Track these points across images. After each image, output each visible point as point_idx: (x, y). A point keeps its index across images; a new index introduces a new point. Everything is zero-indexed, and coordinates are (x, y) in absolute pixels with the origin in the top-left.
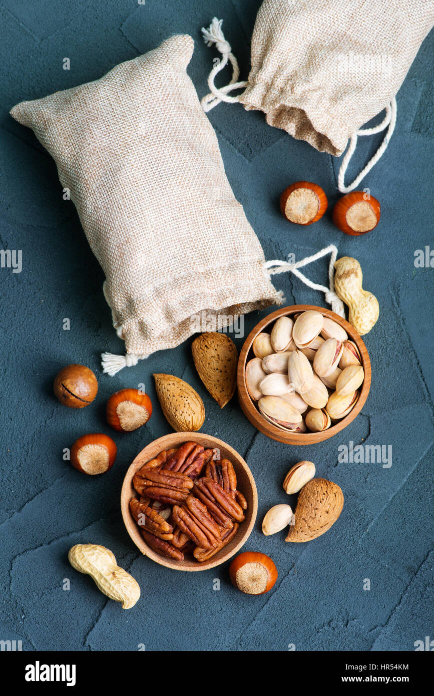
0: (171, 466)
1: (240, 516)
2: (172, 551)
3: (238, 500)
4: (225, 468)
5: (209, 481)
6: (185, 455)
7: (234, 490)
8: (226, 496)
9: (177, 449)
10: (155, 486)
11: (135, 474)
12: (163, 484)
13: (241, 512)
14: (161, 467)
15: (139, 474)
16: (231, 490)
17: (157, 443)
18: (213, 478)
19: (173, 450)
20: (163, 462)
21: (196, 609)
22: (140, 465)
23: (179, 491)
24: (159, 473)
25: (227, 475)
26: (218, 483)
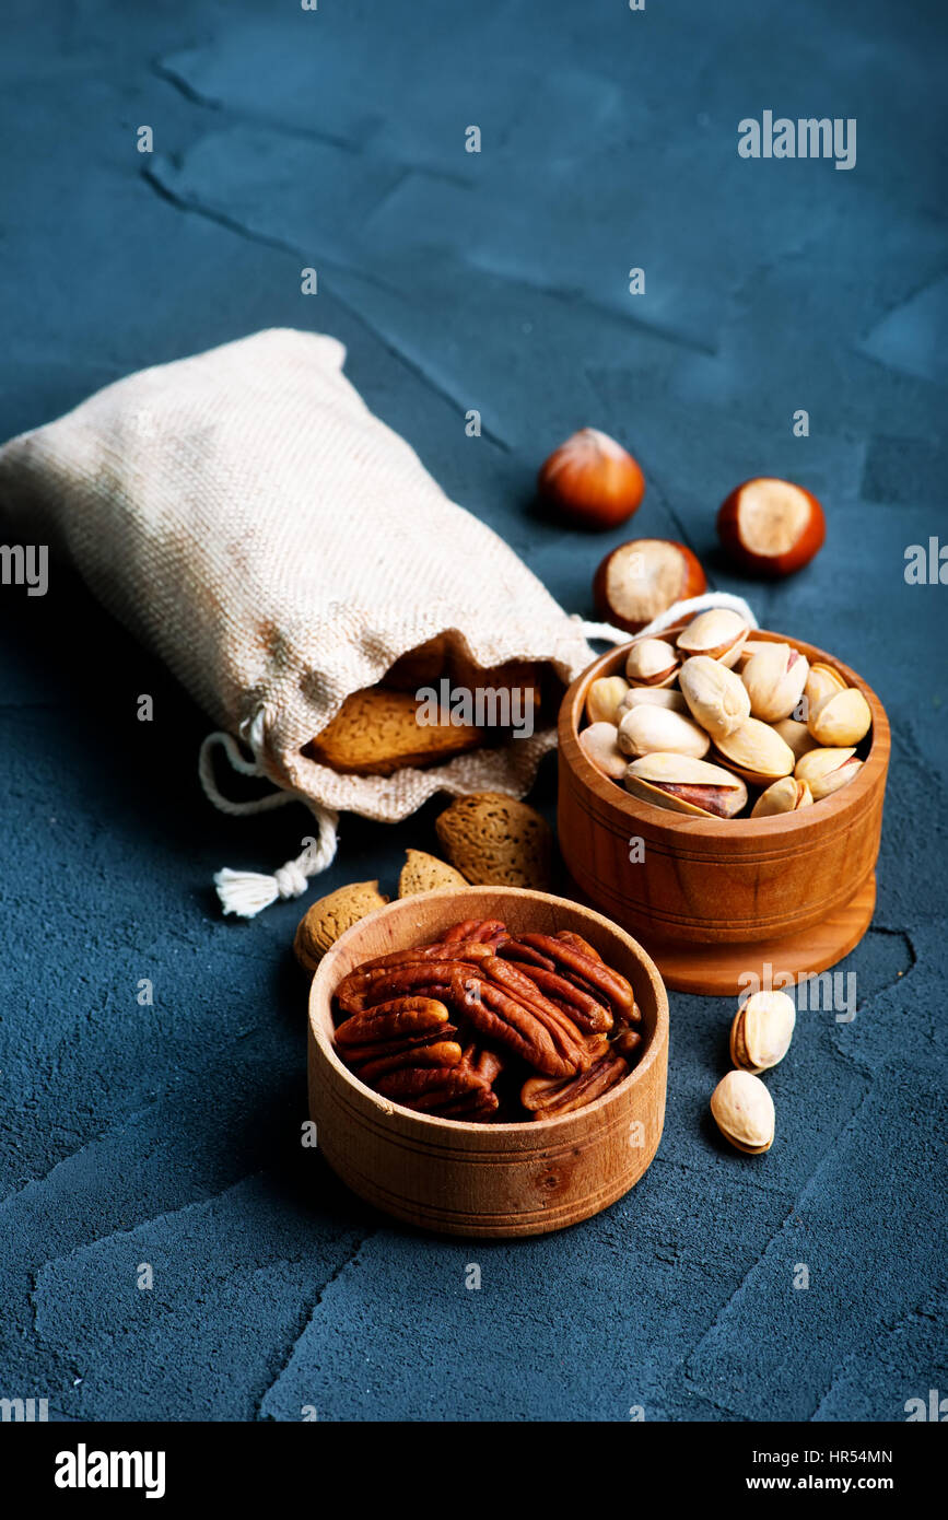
21: (551, 1320)
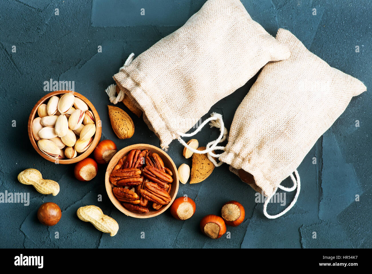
0: (127, 166)
1: (171, 180)
2: (141, 209)
3: (167, 172)
4: (155, 158)
5: (150, 167)
6: (132, 158)
7: (164, 167)
8: (161, 172)
9: (127, 156)
10: (122, 179)
11: (110, 176)
12: (126, 177)
13: (171, 178)
14: (122, 168)
15: (112, 175)
16: (162, 168)
17: (115, 157)
18: (151, 165)
19: (125, 157)
20: (122, 165)
22: (110, 171)
23: (135, 177)
24: (122, 172)
25: (157, 161)
26: (155, 167)
